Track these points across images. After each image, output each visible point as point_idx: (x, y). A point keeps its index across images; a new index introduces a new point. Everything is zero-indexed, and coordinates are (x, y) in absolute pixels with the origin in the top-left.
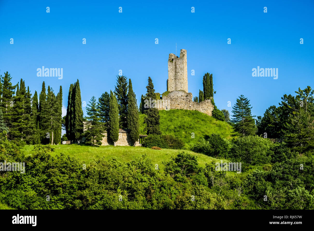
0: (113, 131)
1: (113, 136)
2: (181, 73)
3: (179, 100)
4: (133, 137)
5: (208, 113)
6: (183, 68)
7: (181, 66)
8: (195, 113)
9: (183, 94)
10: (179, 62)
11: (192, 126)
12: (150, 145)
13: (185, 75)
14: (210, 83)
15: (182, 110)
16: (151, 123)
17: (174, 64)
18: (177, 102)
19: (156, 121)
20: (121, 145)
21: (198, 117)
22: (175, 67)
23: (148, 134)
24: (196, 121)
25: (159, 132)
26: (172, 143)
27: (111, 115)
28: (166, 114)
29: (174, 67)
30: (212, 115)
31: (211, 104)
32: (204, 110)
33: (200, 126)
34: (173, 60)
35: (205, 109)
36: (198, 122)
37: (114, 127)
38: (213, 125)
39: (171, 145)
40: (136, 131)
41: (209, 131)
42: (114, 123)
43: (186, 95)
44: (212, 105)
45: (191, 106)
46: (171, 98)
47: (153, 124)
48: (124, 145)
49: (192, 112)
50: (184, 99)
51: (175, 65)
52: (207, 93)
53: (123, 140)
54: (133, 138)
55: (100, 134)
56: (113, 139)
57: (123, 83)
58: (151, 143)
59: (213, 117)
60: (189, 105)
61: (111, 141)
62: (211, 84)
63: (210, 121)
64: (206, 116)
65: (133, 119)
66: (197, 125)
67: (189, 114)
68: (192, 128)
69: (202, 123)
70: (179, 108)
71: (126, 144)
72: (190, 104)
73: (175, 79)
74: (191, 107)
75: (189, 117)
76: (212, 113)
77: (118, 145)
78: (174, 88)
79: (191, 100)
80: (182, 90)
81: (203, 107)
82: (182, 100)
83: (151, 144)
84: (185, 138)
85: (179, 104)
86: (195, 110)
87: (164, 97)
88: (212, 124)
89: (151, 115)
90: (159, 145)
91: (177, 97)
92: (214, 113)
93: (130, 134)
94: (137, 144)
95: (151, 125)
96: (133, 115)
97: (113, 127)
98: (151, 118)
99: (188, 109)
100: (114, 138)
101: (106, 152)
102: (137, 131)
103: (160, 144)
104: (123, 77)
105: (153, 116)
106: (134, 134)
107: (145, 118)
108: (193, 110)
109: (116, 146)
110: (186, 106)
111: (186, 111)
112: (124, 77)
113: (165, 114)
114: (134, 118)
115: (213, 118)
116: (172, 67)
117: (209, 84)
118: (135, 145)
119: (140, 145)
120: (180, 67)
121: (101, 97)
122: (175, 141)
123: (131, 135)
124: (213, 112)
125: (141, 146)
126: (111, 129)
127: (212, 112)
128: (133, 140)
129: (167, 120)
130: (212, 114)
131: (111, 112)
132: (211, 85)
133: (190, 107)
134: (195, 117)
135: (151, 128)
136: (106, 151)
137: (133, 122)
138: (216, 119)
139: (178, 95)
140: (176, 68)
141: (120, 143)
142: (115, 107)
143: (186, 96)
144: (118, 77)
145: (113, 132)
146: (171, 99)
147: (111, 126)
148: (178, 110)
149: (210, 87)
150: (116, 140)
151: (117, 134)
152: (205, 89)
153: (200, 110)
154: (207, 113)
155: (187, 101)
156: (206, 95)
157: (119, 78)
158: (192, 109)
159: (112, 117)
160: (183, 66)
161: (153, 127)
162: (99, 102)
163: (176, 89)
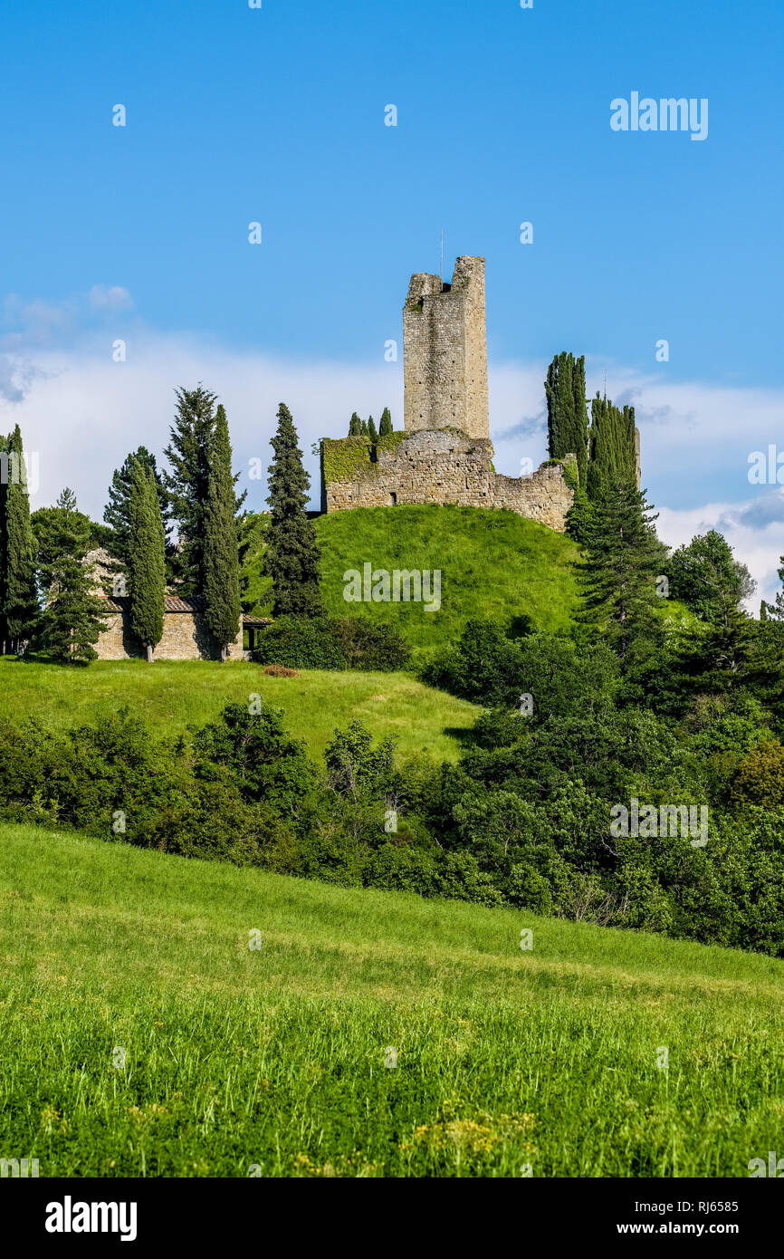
0: (140, 606)
1: (141, 624)
2: (453, 356)
3: (439, 466)
4: (214, 628)
5: (551, 519)
6: (462, 335)
7: (455, 328)
8: (498, 521)
9: (456, 443)
10: (445, 310)
11: (474, 574)
12: (277, 656)
13: (470, 362)
14: (575, 394)
15: (449, 507)
16: (287, 574)
17: (425, 318)
18: (434, 475)
19: (303, 567)
20: (174, 657)
21: (507, 539)
22: (431, 332)
23: (275, 613)
24: (497, 553)
25: (316, 607)
26: (364, 648)
27: (134, 551)
28: (384, 525)
29: (427, 330)
30: (567, 531)
31: (564, 484)
32: (537, 508)
33: (507, 574)
34: (421, 303)
35: (541, 505)
36: (502, 557)
37: (145, 594)
38: (560, 569)
39: (359, 653)
40: (226, 607)
41: (535, 595)
42: (145, 579)
43: (467, 446)
44: (566, 489)
45: (485, 490)
46: (411, 460)
47: (293, 580)
48: (184, 657)
49: (487, 515)
50: (458, 464)
51: (432, 325)
52: (559, 436)
53: (184, 639)
54: (215, 633)
55: (91, 621)
56: (143, 637)
57: (199, 417)
58: (278, 648)
59: (569, 535)
60: (481, 487)
61: (138, 642)
62: (577, 400)
63: (554, 553)
64: (541, 534)
65: (215, 564)
66: (495, 573)
67: (473, 525)
68: (473, 585)
69: (518, 560)
70: (439, 500)
71: (192, 652)
72: (483, 485)
73: (432, 380)
74: (487, 495)
75: (471, 537)
76: (566, 520)
77: (165, 656)
78: (425, 417)
79: (486, 468)
80: (452, 426)
81: (534, 497)
82: (451, 468)
83: (281, 652)
84: (435, 623)
85: (439, 484)
86: (503, 509)
87: (385, 455)
88: (560, 566)
89: (287, 546)
90: (309, 655)
91: (432, 457)
92: (572, 523)
93: (206, 618)
94: (237, 651)
95: (285, 584)
96: (215, 548)
97: (144, 592)
98: (287, 558)
99: (476, 504)
100: (146, 635)
101: (96, 689)
102: (231, 607)
103: (313, 651)
104: (199, 394)
105: (292, 551)
106: (217, 618)
107: (265, 556)
108: (493, 507)
109: (156, 661)
110: (467, 493)
111: (466, 511)
112: (203, 393)
113: (379, 527)
114: (218, 560)
115: (568, 541)
116: (417, 333)
117: (566, 397)
118: (224, 657)
119: (245, 655)
120: (448, 331)
121: (123, 470)
122: (376, 640)
123: (208, 622)
124: (569, 514)
125: (250, 661)
126: (135, 601)
127: (566, 517)
128: (218, 639)
129: (384, 550)
130: (567, 524)
131: (136, 540)
132: (576, 403)
133: (484, 494)
134: (494, 537)
135: (286, 593)
136: (95, 684)
137: (217, 575)
138: (580, 545)
139: (435, 446)
140: (433, 334)
141: (170, 651)
142: (148, 520)
143: (469, 453)
144: (181, 392)
145: (140, 611)
146: (412, 463)
147: (136, 589)
148: (433, 509)
149: (570, 411)
150: (154, 640)
151: (156, 618)
152: (553, 418)
153: (520, 510)
154: (549, 522)
155: (469, 470)
156: (556, 442)
157: (183, 397)
158: (489, 504)
159: (139, 557)
160: (462, 330)
161: (293, 588)
162: (113, 490)
163: (433, 420)
